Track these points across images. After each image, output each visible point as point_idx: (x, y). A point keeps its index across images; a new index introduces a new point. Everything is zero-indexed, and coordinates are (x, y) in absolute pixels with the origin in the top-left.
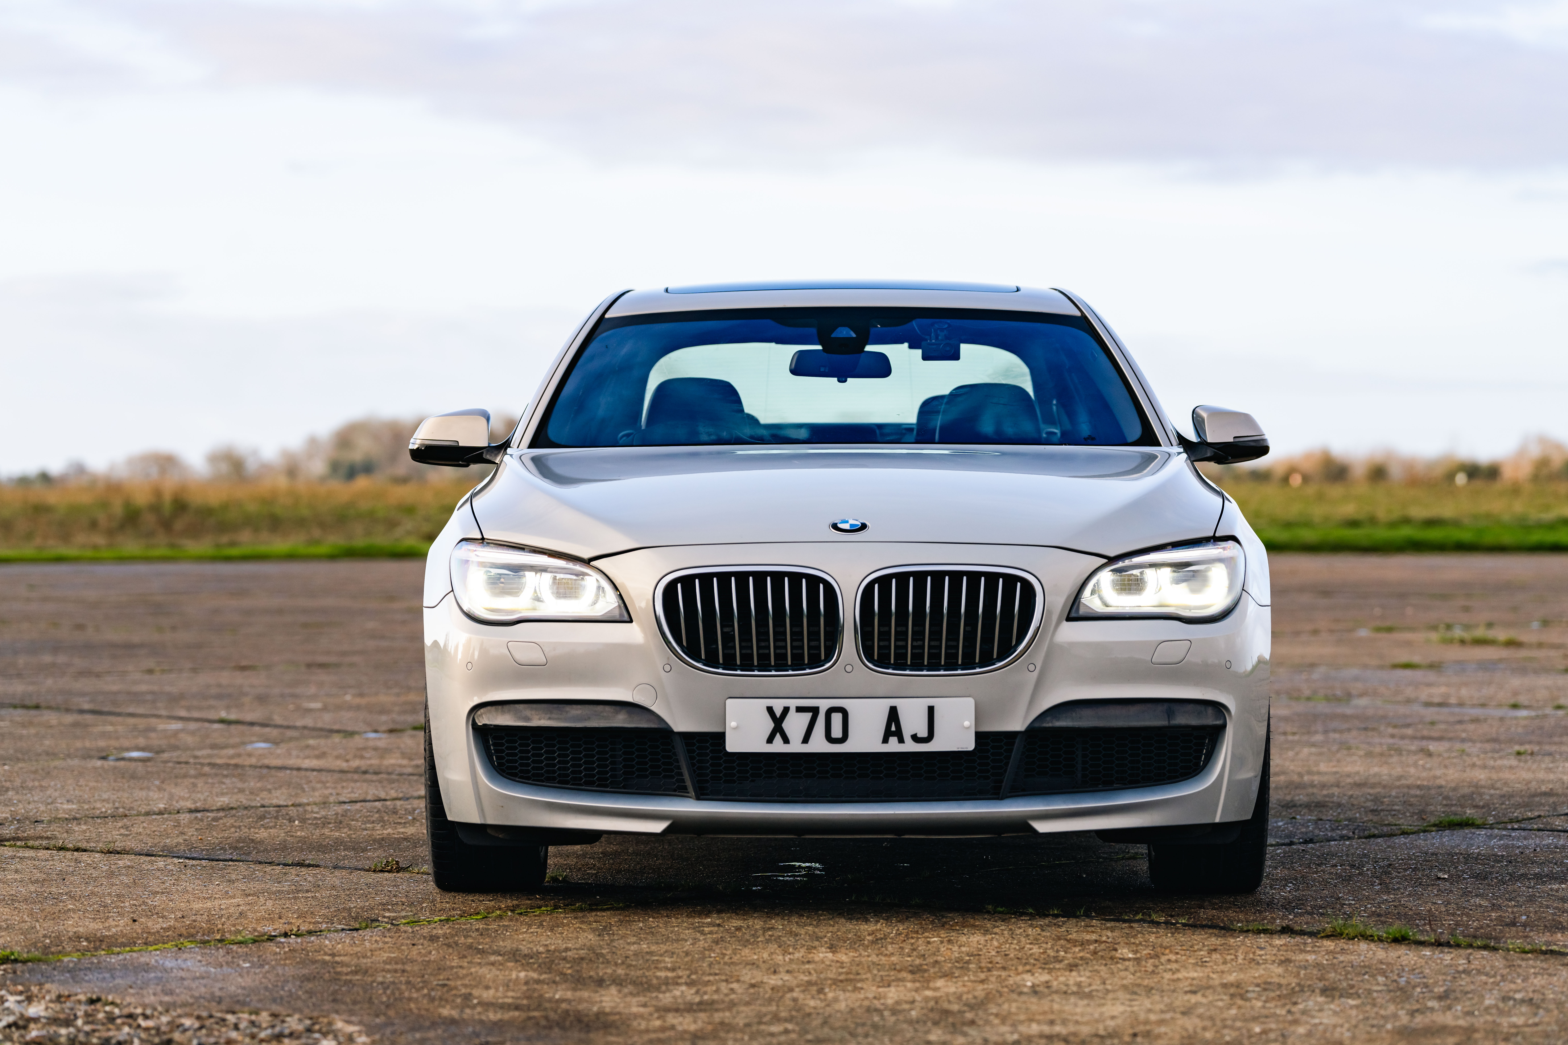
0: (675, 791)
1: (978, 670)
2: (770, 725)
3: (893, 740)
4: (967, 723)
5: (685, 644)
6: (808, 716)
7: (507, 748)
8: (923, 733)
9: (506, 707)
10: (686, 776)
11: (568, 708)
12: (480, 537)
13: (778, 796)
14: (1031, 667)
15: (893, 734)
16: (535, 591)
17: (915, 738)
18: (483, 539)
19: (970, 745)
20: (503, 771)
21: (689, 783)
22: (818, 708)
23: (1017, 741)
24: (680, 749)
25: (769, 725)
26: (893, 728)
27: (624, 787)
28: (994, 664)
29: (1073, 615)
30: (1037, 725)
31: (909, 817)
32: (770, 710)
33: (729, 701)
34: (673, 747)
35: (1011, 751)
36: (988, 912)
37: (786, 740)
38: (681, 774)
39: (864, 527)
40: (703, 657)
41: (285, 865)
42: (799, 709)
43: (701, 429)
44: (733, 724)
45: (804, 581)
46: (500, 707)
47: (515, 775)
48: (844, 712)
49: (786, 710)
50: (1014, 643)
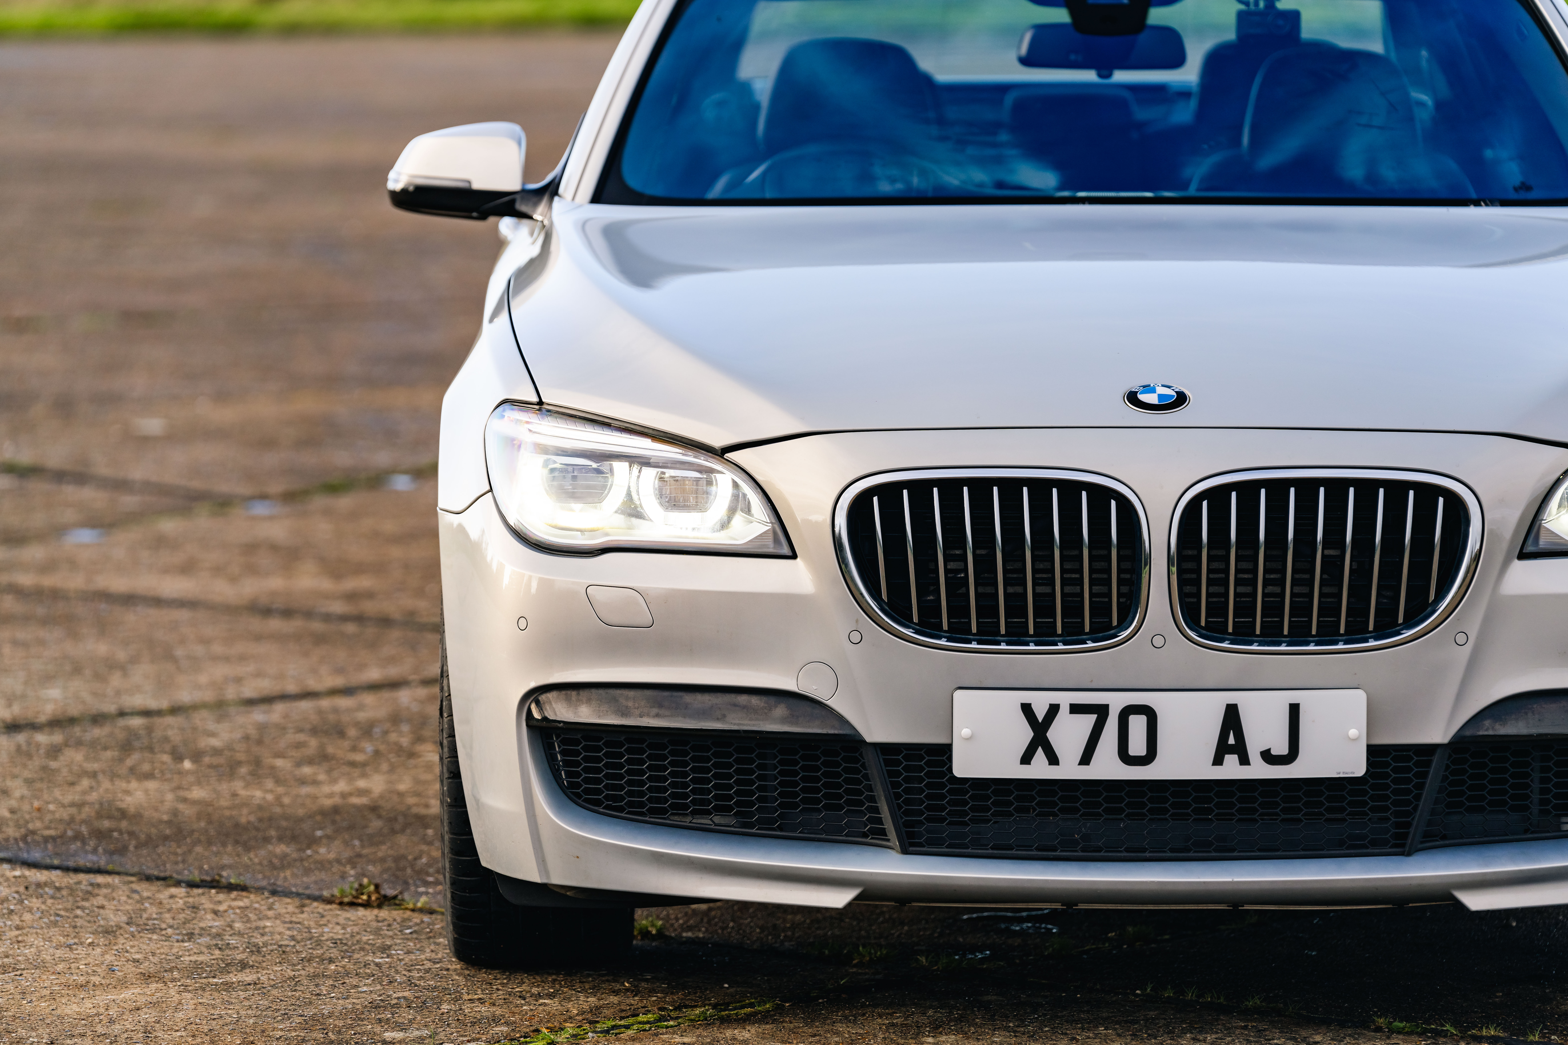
0: (865, 835)
1: (1372, 643)
2: (1027, 734)
3: (1231, 759)
4: (1353, 732)
5: (884, 596)
6: (1090, 720)
7: (586, 759)
8: (1281, 748)
9: (584, 693)
10: (885, 813)
11: (688, 698)
12: (535, 399)
13: (1038, 849)
14: (1461, 638)
15: (1231, 750)
16: (629, 494)
17: (1268, 757)
18: (541, 403)
19: (1358, 767)
20: (578, 796)
21: (889, 825)
22: (1106, 707)
23: (1436, 759)
24: (875, 769)
25: (1025, 734)
26: (1231, 741)
27: (780, 828)
28: (1398, 633)
29: (1529, 548)
30: (1468, 733)
31: (1257, 887)
32: (1027, 709)
33: (958, 694)
34: (863, 766)
35: (1425, 775)
36: (1378, 1029)
37: (1053, 759)
38: (876, 810)
39: (1181, 399)
40: (915, 619)
41: (192, 885)
42: (1075, 709)
43: (878, 170)
44: (966, 732)
45: (1084, 494)
46: (574, 693)
47: (598, 803)
48: (1149, 712)
49: (1054, 710)
50: (1432, 597)
